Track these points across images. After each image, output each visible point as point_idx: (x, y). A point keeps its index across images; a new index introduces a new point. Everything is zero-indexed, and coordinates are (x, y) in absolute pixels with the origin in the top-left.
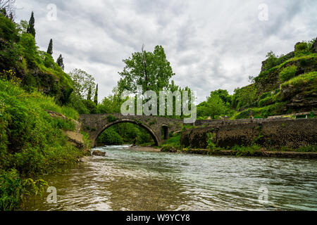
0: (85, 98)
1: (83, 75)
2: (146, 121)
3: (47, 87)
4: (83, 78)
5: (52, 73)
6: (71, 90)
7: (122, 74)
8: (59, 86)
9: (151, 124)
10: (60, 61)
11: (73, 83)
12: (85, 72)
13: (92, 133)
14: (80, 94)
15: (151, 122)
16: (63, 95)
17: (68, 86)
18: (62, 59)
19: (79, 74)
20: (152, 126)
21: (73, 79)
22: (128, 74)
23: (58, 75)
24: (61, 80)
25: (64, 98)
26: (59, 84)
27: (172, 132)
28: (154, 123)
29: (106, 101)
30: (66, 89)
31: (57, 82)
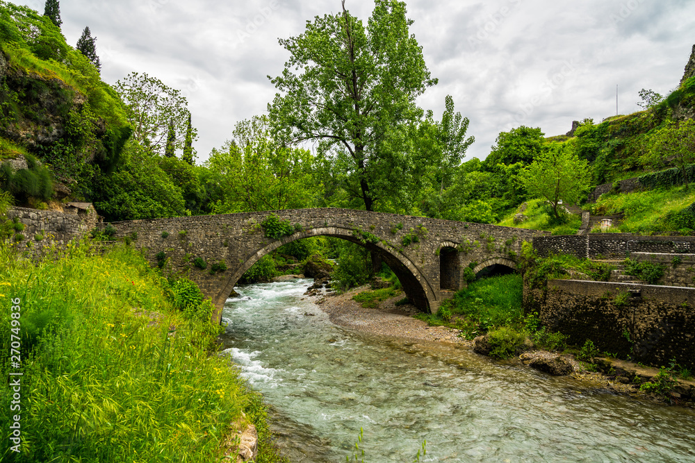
0: (162, 152)
1: (156, 90)
2: (392, 234)
3: (47, 124)
4: (154, 98)
5: (59, 77)
6: (127, 133)
7: (279, 82)
8: (86, 121)
9: (407, 242)
10: (87, 47)
11: (129, 112)
12: (158, 83)
13: (214, 280)
14: (147, 142)
15: (409, 236)
16: (103, 148)
17: (115, 120)
18: (91, 42)
19: (144, 89)
20: (413, 251)
21: (127, 103)
22: (294, 82)
23: (81, 83)
24: (94, 99)
25: (106, 158)
26: (87, 113)
27: (472, 266)
28: (415, 241)
29: (216, 160)
30: (110, 129)
31: (80, 106)
